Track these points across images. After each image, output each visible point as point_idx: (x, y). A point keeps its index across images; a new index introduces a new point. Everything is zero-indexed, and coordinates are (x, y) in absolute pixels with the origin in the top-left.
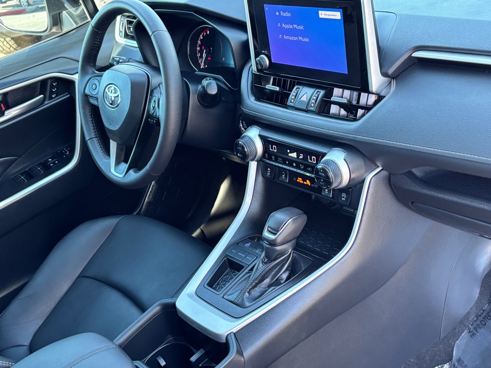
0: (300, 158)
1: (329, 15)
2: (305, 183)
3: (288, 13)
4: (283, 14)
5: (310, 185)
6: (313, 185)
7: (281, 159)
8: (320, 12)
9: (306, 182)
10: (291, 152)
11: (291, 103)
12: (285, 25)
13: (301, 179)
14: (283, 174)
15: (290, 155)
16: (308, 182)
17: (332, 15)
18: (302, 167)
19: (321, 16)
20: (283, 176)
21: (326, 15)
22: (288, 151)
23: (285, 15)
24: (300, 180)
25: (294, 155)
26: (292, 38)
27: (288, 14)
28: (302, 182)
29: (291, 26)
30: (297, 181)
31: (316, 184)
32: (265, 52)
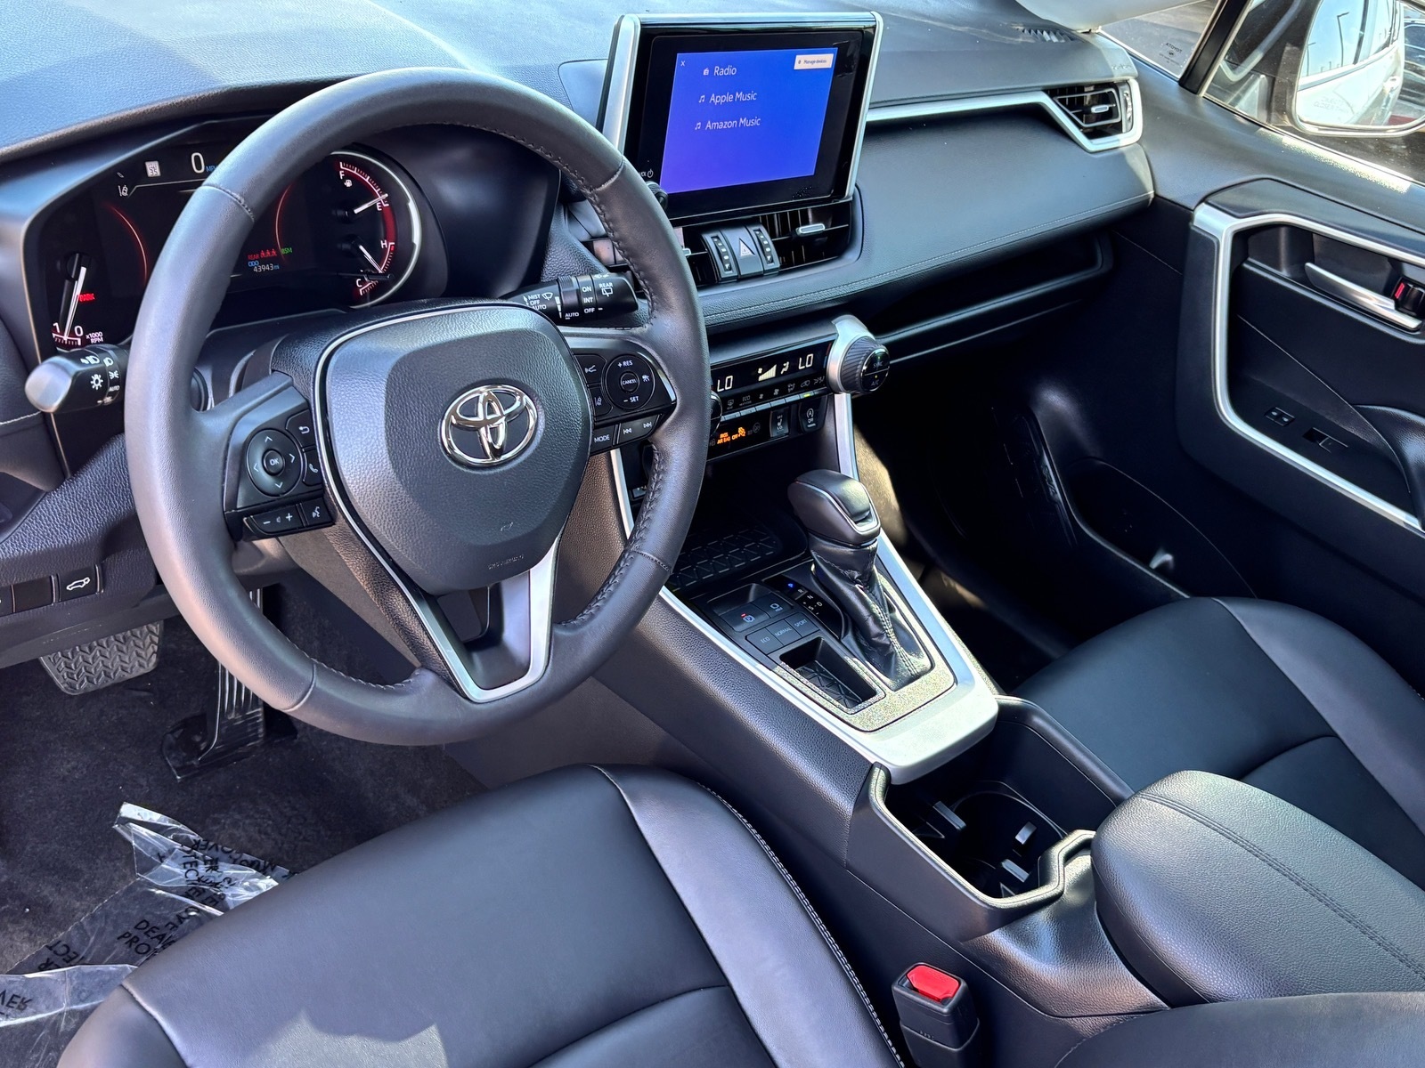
0: (782, 372)
1: (813, 62)
2: (735, 437)
3: (732, 68)
4: (719, 72)
5: (744, 435)
6: (749, 432)
7: (748, 398)
8: (798, 58)
9: (737, 432)
11: (726, 272)
12: (717, 97)
13: (726, 434)
15: (761, 378)
16: (742, 431)
17: (818, 62)
18: (791, 387)
19: (797, 67)
21: (809, 62)
23: (723, 72)
24: (724, 438)
25: (771, 373)
26: (725, 125)
27: (731, 71)
28: (729, 439)
29: (729, 98)
30: (719, 442)
31: (757, 425)
32: (647, 174)
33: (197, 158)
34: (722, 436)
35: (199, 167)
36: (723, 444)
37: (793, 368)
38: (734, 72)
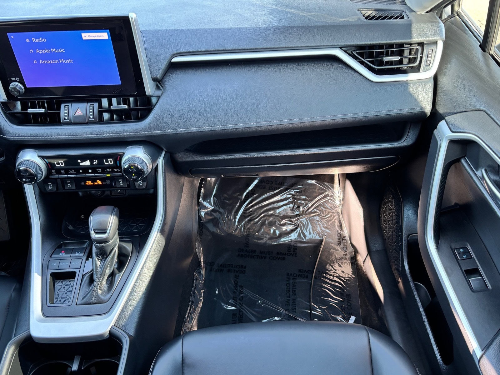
0: (94, 164)
1: (95, 36)
2: (95, 183)
4: (35, 40)
5: (101, 184)
6: (104, 183)
7: (73, 171)
8: (83, 35)
9: (96, 182)
10: (82, 162)
11: (65, 120)
13: (90, 182)
15: (81, 164)
16: (99, 182)
17: (97, 36)
18: (99, 170)
19: (84, 38)
20: (69, 184)
21: (91, 36)
22: (79, 161)
23: (37, 41)
24: (89, 183)
25: (87, 163)
26: (51, 62)
27: (41, 40)
28: (92, 184)
29: (48, 51)
30: (86, 184)
31: (108, 181)
32: (15, 79)
34: (87, 182)
36: (89, 185)
37: (100, 162)
38: (44, 40)
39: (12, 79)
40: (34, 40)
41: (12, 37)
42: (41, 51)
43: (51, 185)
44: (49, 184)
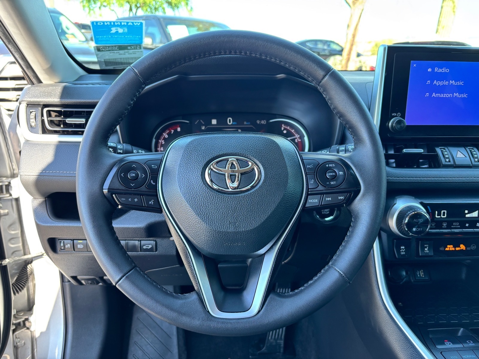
2: (457, 249)
3: (446, 69)
4: (438, 70)
5: (465, 249)
6: (468, 249)
9: (459, 247)
11: (446, 163)
12: (438, 82)
13: (452, 246)
14: (426, 247)
15: (467, 216)
16: (462, 247)
20: (426, 249)
22: (466, 212)
24: (450, 248)
25: (475, 214)
26: (444, 95)
27: (444, 70)
28: (453, 249)
29: (447, 83)
30: (446, 249)
31: (473, 246)
32: (397, 115)
33: (230, 120)
34: (448, 246)
35: (230, 122)
36: (450, 251)
38: (447, 70)
39: (393, 114)
40: (436, 70)
41: (415, 65)
42: (439, 83)
43: (403, 249)
44: (402, 248)
